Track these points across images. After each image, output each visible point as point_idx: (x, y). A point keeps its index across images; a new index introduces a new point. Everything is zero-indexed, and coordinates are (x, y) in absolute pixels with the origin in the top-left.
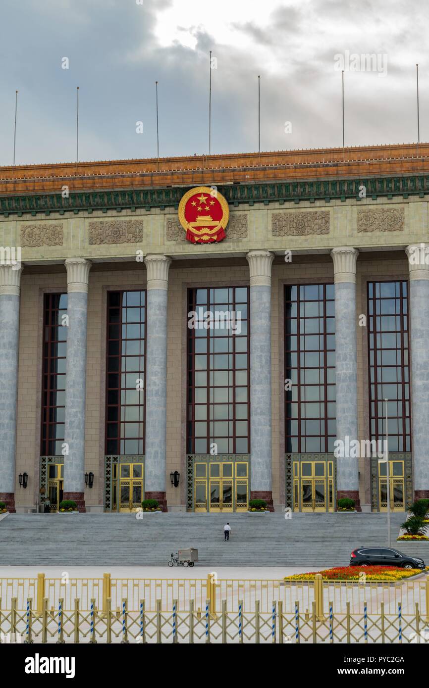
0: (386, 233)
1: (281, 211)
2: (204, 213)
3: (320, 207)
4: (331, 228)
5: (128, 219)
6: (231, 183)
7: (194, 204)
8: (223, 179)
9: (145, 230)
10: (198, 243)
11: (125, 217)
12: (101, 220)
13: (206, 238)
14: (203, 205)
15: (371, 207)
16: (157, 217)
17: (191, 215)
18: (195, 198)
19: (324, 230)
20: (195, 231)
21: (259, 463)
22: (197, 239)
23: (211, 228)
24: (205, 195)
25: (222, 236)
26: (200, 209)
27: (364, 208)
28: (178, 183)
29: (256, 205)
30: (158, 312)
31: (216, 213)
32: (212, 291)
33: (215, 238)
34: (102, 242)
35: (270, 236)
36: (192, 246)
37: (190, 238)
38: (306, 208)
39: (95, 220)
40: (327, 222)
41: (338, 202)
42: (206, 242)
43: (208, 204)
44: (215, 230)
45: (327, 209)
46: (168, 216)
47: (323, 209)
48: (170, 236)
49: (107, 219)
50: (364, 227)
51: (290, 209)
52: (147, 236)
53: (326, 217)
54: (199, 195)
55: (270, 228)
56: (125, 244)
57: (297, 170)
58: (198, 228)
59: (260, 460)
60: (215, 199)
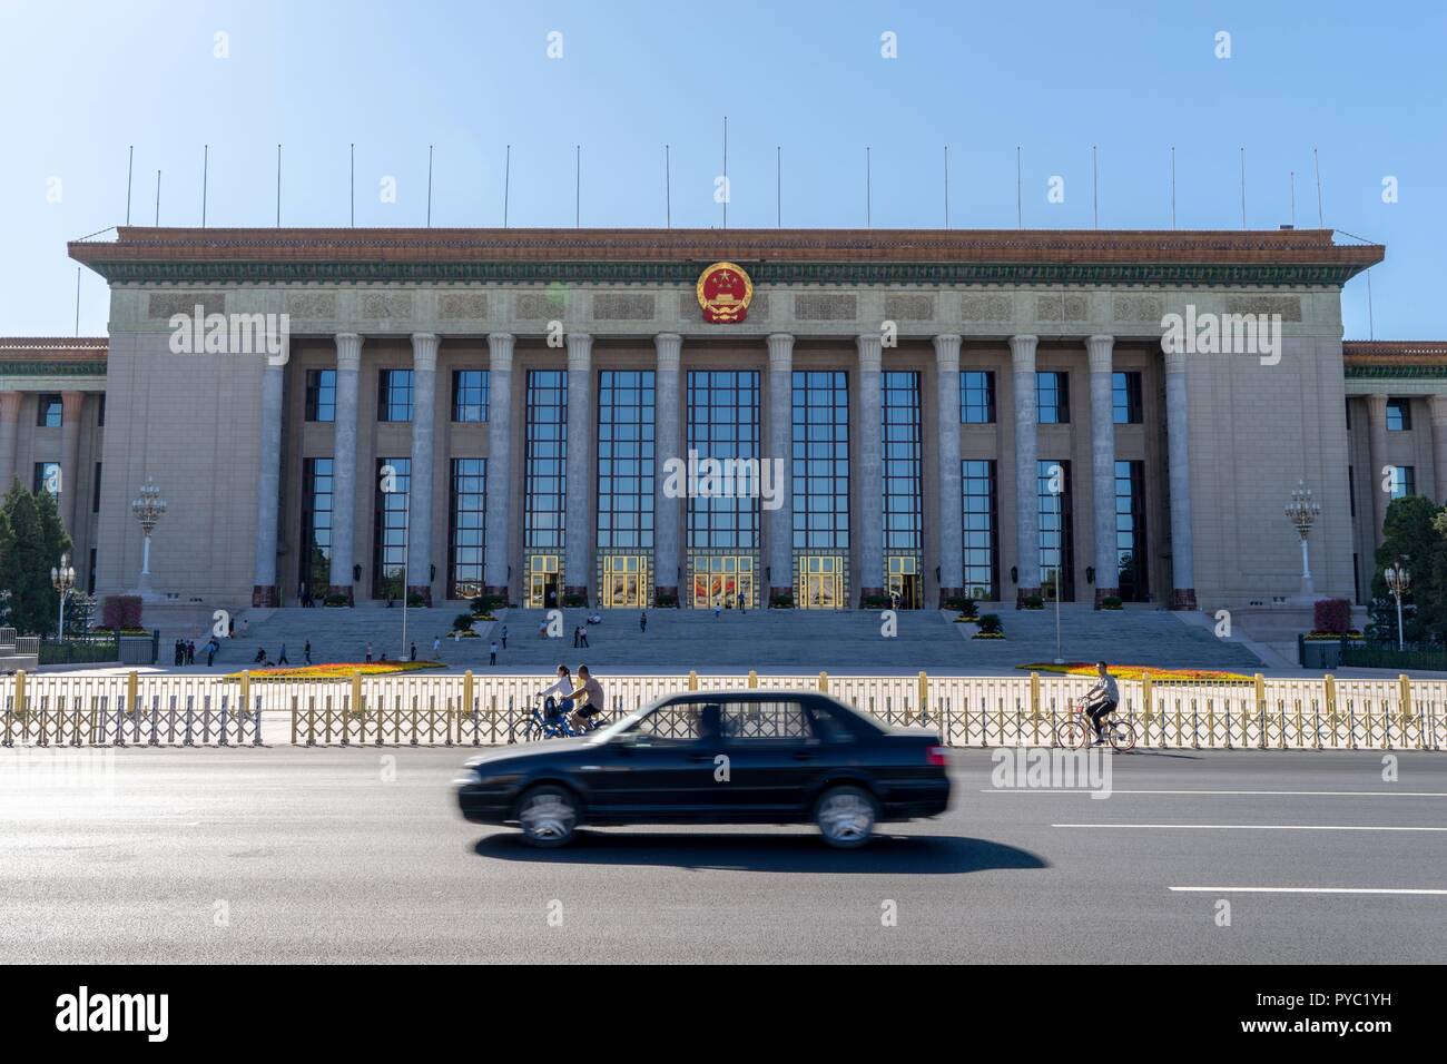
0: (915, 321)
1: (805, 293)
2: (725, 291)
3: (846, 290)
4: (858, 313)
5: (637, 293)
6: (758, 260)
7: (715, 280)
8: (749, 255)
9: (656, 306)
10: (718, 322)
11: (634, 291)
12: (607, 292)
13: (725, 317)
14: (725, 282)
15: (900, 293)
16: (671, 292)
17: (711, 292)
18: (717, 274)
19: (851, 315)
20: (714, 310)
21: (781, 558)
22: (715, 318)
24: (728, 271)
25: (742, 316)
26: (721, 286)
27: (891, 294)
28: (700, 258)
29: (779, 285)
30: (671, 395)
31: (739, 292)
33: (735, 317)
34: (608, 317)
35: (793, 319)
36: (709, 325)
37: (707, 316)
38: (831, 290)
39: (600, 292)
40: (854, 306)
41: (866, 286)
42: (725, 322)
43: (730, 281)
44: (735, 310)
45: (854, 293)
46: (682, 292)
47: (849, 293)
48: (685, 313)
49: (614, 292)
50: (891, 314)
51: (814, 290)
52: (660, 312)
53: (852, 302)
54: (722, 271)
55: (793, 310)
56: (635, 320)
57: (830, 250)
58: (718, 307)
59: (782, 555)
60: (738, 277)
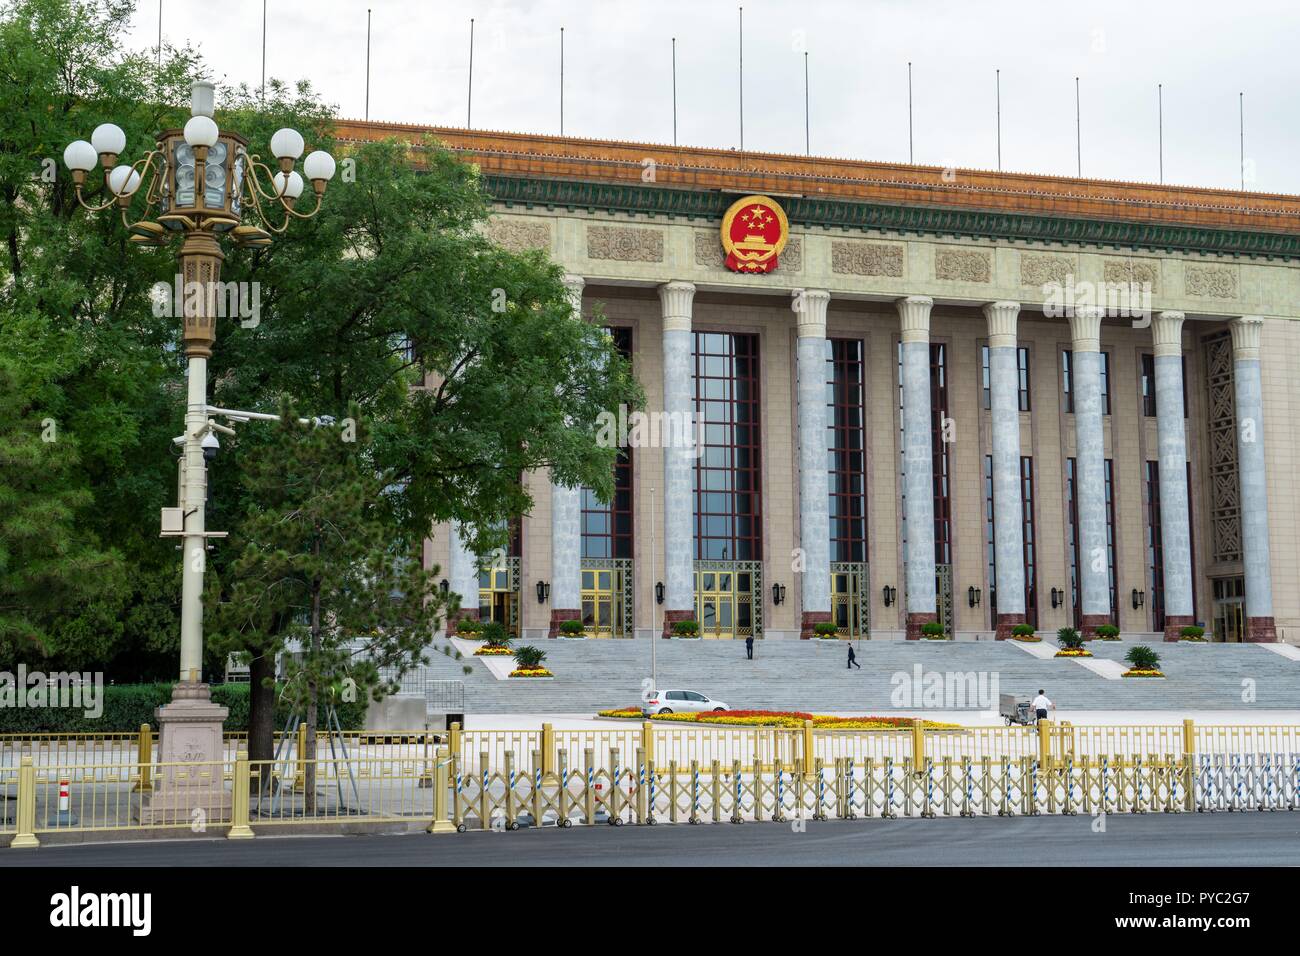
0: (970, 283)
1: (844, 240)
2: (756, 232)
3: (891, 240)
4: (905, 269)
5: (642, 227)
6: (800, 196)
7: (745, 218)
8: (789, 189)
9: (666, 246)
10: (741, 271)
11: (639, 225)
12: (604, 224)
13: (752, 266)
14: (757, 222)
15: (952, 247)
16: (684, 230)
17: (738, 233)
18: (748, 210)
19: (896, 272)
20: (739, 255)
22: (740, 266)
23: (761, 253)
24: (763, 207)
25: (772, 265)
26: (751, 225)
27: (943, 247)
28: (730, 187)
29: (814, 229)
31: (772, 234)
32: (701, 336)
33: (764, 267)
34: (607, 256)
35: (830, 271)
36: (731, 274)
37: (731, 264)
38: (874, 239)
39: (597, 223)
40: (900, 261)
41: (914, 236)
42: (751, 271)
43: (764, 220)
44: (767, 256)
45: (900, 244)
46: (696, 230)
47: (895, 243)
48: (701, 257)
49: (612, 224)
50: (943, 273)
51: (854, 238)
52: (670, 254)
53: (898, 253)
54: (754, 206)
55: (830, 261)
56: (640, 262)
57: (883, 189)
58: (745, 252)
60: (773, 215)
